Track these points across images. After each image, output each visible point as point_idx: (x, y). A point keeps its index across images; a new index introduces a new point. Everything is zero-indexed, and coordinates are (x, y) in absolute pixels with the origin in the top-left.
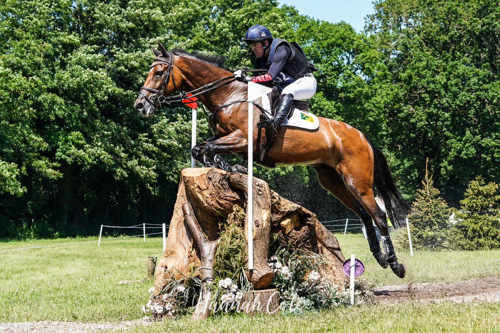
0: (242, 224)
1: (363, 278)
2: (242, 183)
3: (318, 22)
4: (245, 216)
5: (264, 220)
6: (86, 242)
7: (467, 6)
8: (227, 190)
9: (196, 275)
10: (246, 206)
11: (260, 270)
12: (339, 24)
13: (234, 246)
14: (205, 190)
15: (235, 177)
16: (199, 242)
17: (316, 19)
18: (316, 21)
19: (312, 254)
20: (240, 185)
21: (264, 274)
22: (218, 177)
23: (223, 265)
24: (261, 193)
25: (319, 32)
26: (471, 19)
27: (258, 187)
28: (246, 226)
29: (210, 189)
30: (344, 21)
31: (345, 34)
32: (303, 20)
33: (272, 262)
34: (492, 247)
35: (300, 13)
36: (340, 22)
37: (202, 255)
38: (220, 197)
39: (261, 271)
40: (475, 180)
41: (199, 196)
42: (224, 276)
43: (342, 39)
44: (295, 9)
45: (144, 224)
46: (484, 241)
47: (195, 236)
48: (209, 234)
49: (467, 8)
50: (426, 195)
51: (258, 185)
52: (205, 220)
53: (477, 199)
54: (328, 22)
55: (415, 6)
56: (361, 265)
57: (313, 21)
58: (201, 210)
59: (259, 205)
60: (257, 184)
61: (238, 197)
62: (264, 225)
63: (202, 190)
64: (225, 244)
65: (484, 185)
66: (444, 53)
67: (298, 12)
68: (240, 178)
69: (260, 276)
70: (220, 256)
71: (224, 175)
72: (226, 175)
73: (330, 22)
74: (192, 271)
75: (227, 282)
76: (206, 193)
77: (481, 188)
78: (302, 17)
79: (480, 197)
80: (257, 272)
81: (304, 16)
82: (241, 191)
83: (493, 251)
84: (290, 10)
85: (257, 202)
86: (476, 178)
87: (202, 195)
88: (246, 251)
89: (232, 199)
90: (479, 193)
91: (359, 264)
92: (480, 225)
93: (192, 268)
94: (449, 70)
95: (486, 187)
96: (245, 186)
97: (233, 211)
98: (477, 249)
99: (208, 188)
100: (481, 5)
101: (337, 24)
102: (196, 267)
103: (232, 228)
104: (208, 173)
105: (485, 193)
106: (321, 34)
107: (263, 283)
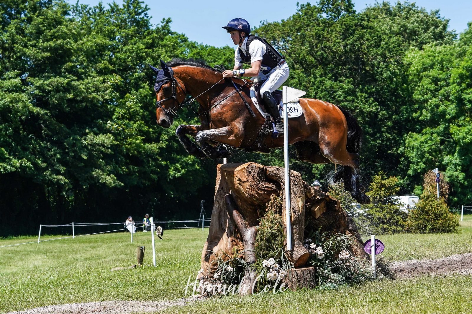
0: (280, 211)
1: (381, 255)
2: (279, 174)
3: (206, 47)
4: (282, 204)
5: (300, 207)
6: (27, 241)
7: (331, 31)
8: (264, 182)
9: (239, 256)
10: (282, 196)
11: (298, 251)
12: (224, 48)
13: (274, 229)
14: (245, 182)
15: (271, 170)
16: (241, 228)
17: (204, 44)
18: (204, 46)
19: (342, 236)
20: (276, 176)
21: (302, 254)
22: (256, 171)
23: (264, 248)
24: (296, 183)
25: (207, 56)
26: (335, 41)
27: (294, 178)
28: (284, 212)
29: (249, 181)
30: (228, 45)
31: (230, 57)
32: (193, 46)
33: (307, 243)
34: (395, 232)
35: (189, 40)
36: (224, 46)
37: (244, 239)
38: (258, 188)
39: (300, 251)
40: (378, 175)
41: (240, 187)
42: (266, 257)
43: (228, 61)
44: (185, 36)
45: (73, 223)
46: (387, 227)
47: (237, 222)
48: (248, 220)
49: (330, 32)
50: (337, 189)
51: (294, 177)
52: (245, 208)
53: (381, 192)
54: (214, 47)
55: (286, 32)
56: (381, 244)
57: (201, 46)
58: (240, 199)
59: (295, 194)
60: (292, 175)
61: (275, 187)
62: (300, 211)
63: (243, 183)
64: (266, 228)
65: (385, 179)
66: (313, 71)
67: (188, 39)
68: (277, 170)
69: (299, 256)
70: (261, 239)
71: (261, 168)
72: (263, 168)
73: (216, 47)
74: (235, 253)
75: (270, 262)
76: (247, 185)
77: (383, 182)
78: (192, 44)
79: (383, 189)
80: (296, 252)
81: (193, 42)
82: (278, 183)
83: (396, 235)
84: (182, 37)
85: (293, 191)
86: (379, 173)
87: (243, 186)
88: (285, 234)
89: (269, 189)
90: (382, 186)
91: (379, 243)
92: (383, 213)
93: (236, 251)
94: (317, 84)
95: (387, 181)
96: (282, 177)
97: (270, 200)
98: (383, 234)
99: (248, 181)
100: (343, 28)
101: (222, 48)
102: (240, 250)
103: (270, 214)
104: (247, 167)
105: (387, 185)
106: (210, 57)
107: (301, 262)
